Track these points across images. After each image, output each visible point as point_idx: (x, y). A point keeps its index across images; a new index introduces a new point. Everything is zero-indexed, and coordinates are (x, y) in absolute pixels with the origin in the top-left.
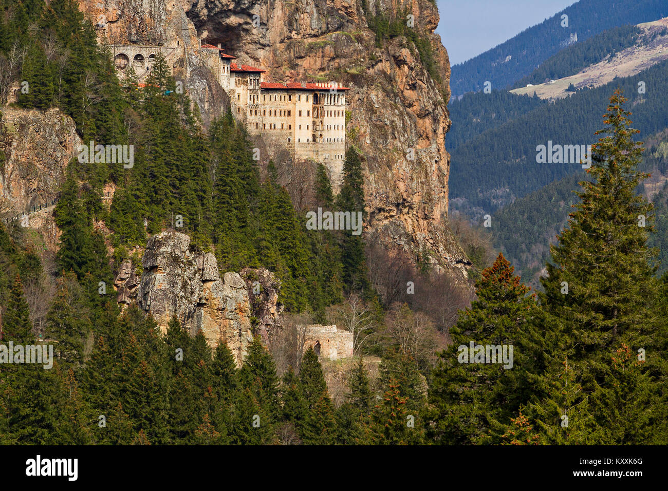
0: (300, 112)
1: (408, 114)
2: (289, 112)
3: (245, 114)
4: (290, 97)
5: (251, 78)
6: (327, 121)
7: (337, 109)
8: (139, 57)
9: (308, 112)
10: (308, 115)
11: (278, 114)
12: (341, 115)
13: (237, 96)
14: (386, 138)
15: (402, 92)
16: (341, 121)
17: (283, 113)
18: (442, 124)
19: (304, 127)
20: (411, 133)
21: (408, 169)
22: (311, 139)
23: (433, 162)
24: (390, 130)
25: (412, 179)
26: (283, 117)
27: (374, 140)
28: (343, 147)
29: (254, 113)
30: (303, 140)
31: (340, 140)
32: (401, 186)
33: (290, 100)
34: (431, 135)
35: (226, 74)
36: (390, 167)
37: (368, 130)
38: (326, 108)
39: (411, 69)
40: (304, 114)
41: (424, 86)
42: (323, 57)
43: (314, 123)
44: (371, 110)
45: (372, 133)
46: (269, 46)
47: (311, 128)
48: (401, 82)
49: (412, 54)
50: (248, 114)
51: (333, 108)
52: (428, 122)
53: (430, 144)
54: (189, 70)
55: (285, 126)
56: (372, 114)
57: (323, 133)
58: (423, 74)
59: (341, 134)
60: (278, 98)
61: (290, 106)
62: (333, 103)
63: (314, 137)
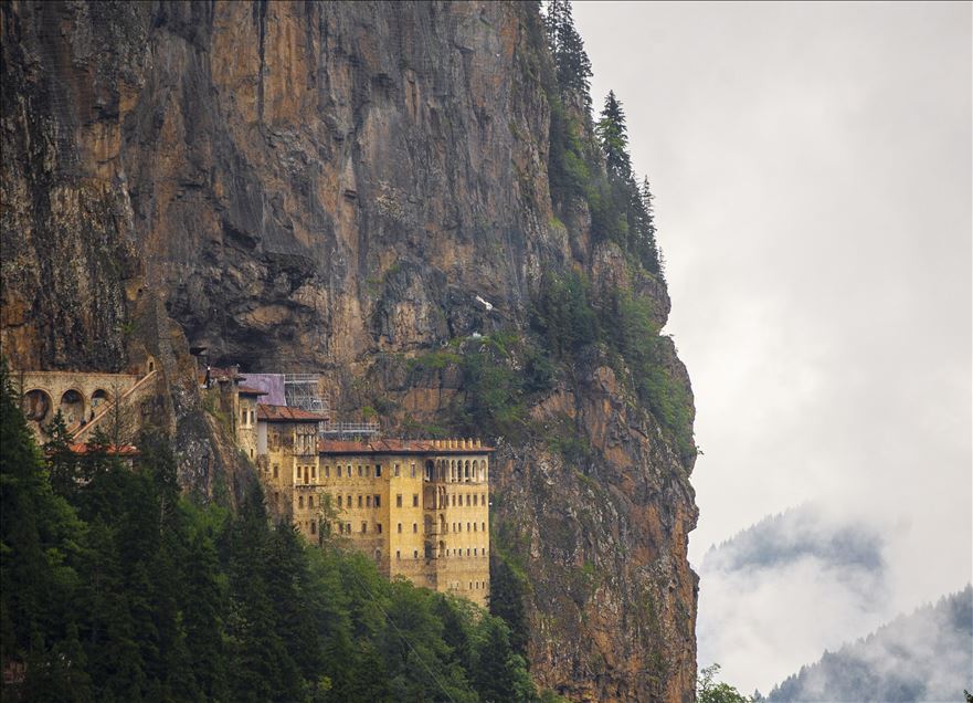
0: (399, 498)
1: (613, 497)
2: (378, 499)
3: (289, 505)
4: (378, 467)
5: (300, 432)
6: (454, 514)
7: (471, 489)
8: (72, 397)
9: (416, 498)
10: (416, 504)
11: (355, 503)
12: (480, 502)
13: (271, 470)
14: (571, 547)
15: (600, 452)
16: (481, 514)
17: (364, 502)
18: (680, 515)
19: (409, 529)
20: (621, 534)
21: (615, 608)
22: (421, 552)
23: (665, 590)
24: (579, 530)
25: (624, 627)
26: (364, 509)
27: (547, 548)
28: (485, 566)
29: (306, 502)
30: (407, 552)
31: (480, 551)
32: (603, 639)
33: (379, 474)
34: (659, 537)
35: (249, 426)
36: (580, 603)
37: (535, 531)
38: (450, 489)
39: (616, 406)
40: (408, 501)
41: (643, 439)
42: (441, 386)
43: (429, 521)
44: (539, 491)
45: (543, 536)
46: (333, 367)
47: (421, 529)
48: (598, 433)
49: (618, 377)
50: (296, 504)
51: (464, 489)
52: (652, 511)
53: (659, 555)
54: (174, 420)
55: (369, 528)
56: (541, 499)
57: (446, 539)
58: (640, 418)
59: (482, 541)
60: (354, 472)
61: (379, 488)
62: (464, 479)
63: (429, 548)
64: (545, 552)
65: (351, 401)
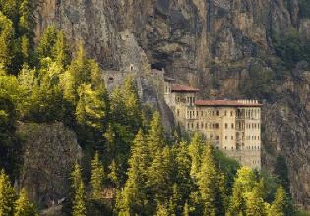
0: (226, 125)
2: (217, 125)
3: (184, 127)
4: (217, 112)
5: (188, 96)
6: (247, 132)
7: (253, 121)
9: (233, 125)
10: (233, 127)
11: (208, 126)
12: (257, 127)
13: (177, 112)
15: (305, 107)
16: (257, 132)
17: (212, 126)
19: (229, 138)
22: (235, 147)
24: (296, 140)
26: (212, 129)
28: (259, 154)
29: (190, 125)
31: (257, 148)
33: (218, 114)
35: (168, 93)
37: (278, 140)
38: (246, 121)
40: (229, 126)
43: (238, 134)
44: (280, 123)
45: (282, 142)
47: (235, 138)
48: (304, 99)
50: (186, 127)
51: (250, 121)
55: (214, 137)
56: (281, 126)
57: (244, 142)
59: (258, 143)
60: (208, 114)
61: (218, 120)
62: (251, 117)
63: (238, 145)
64: (282, 149)
65: (203, 84)
